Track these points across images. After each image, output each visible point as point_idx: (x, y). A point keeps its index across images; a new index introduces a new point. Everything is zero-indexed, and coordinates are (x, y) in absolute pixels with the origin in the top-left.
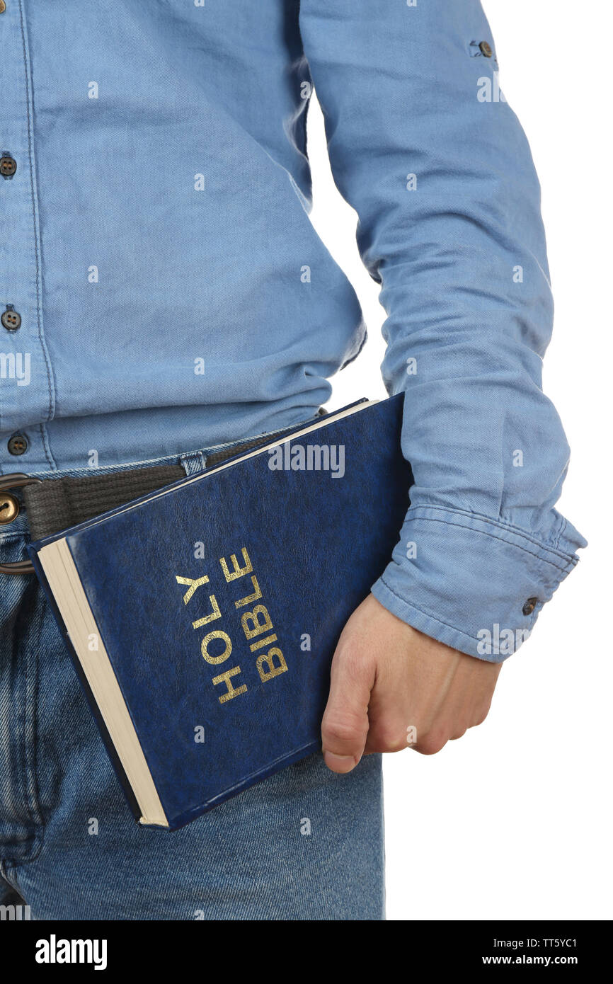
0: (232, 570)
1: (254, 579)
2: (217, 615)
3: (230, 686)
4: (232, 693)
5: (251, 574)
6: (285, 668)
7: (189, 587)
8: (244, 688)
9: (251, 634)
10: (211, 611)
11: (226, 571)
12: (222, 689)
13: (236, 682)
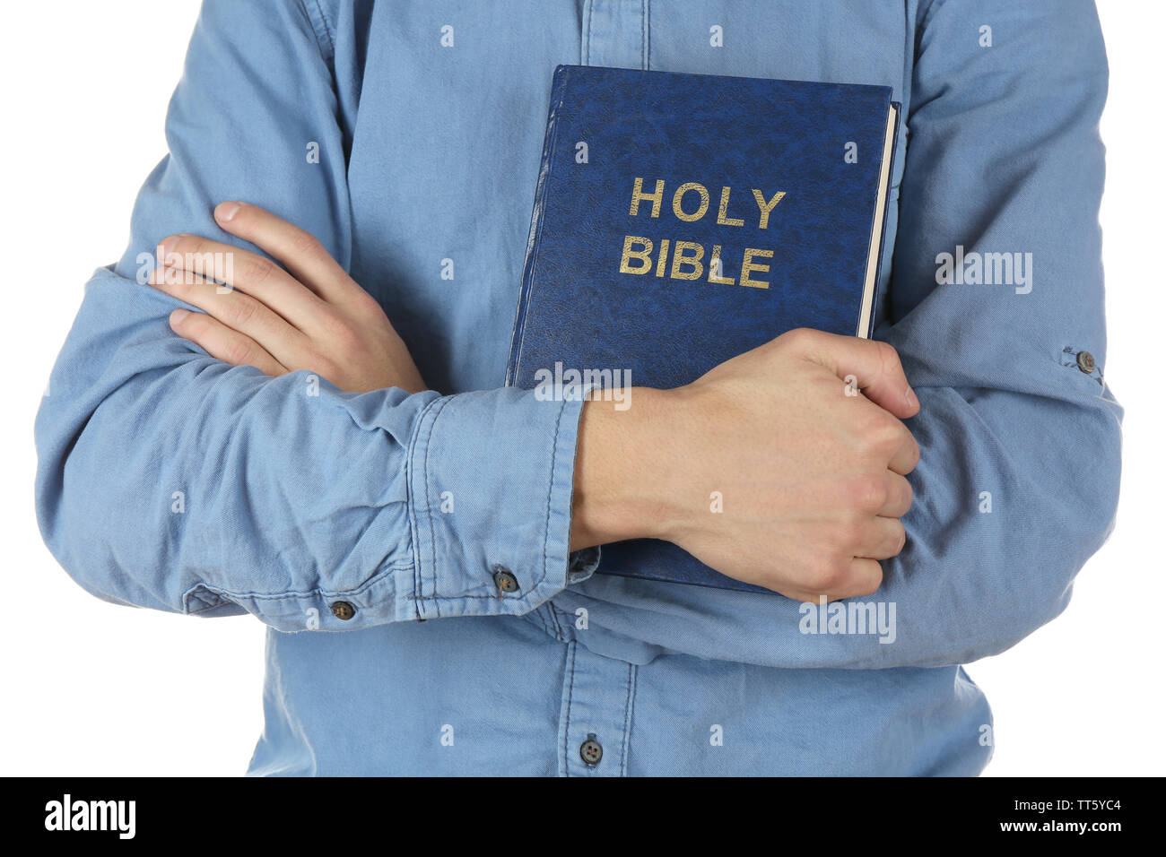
0: (756, 260)
1: (730, 281)
2: (722, 219)
3: (647, 197)
4: (638, 195)
5: (737, 282)
6: (624, 269)
7: (767, 202)
8: (634, 211)
9: (681, 246)
10: (729, 216)
11: (757, 252)
12: (649, 188)
13: (645, 206)
